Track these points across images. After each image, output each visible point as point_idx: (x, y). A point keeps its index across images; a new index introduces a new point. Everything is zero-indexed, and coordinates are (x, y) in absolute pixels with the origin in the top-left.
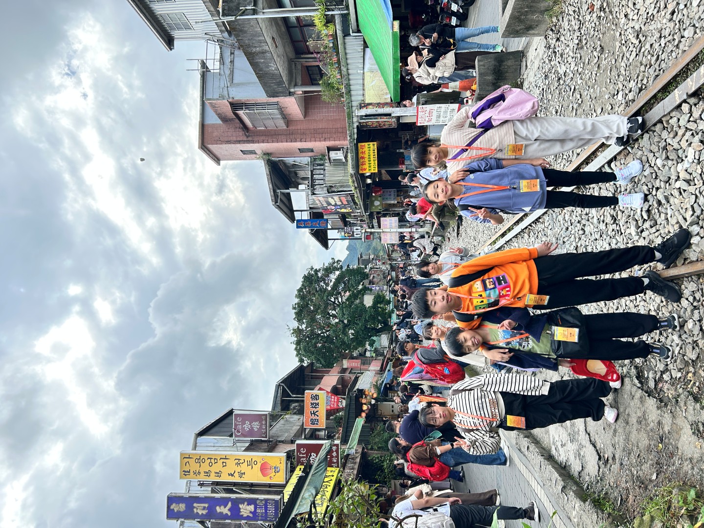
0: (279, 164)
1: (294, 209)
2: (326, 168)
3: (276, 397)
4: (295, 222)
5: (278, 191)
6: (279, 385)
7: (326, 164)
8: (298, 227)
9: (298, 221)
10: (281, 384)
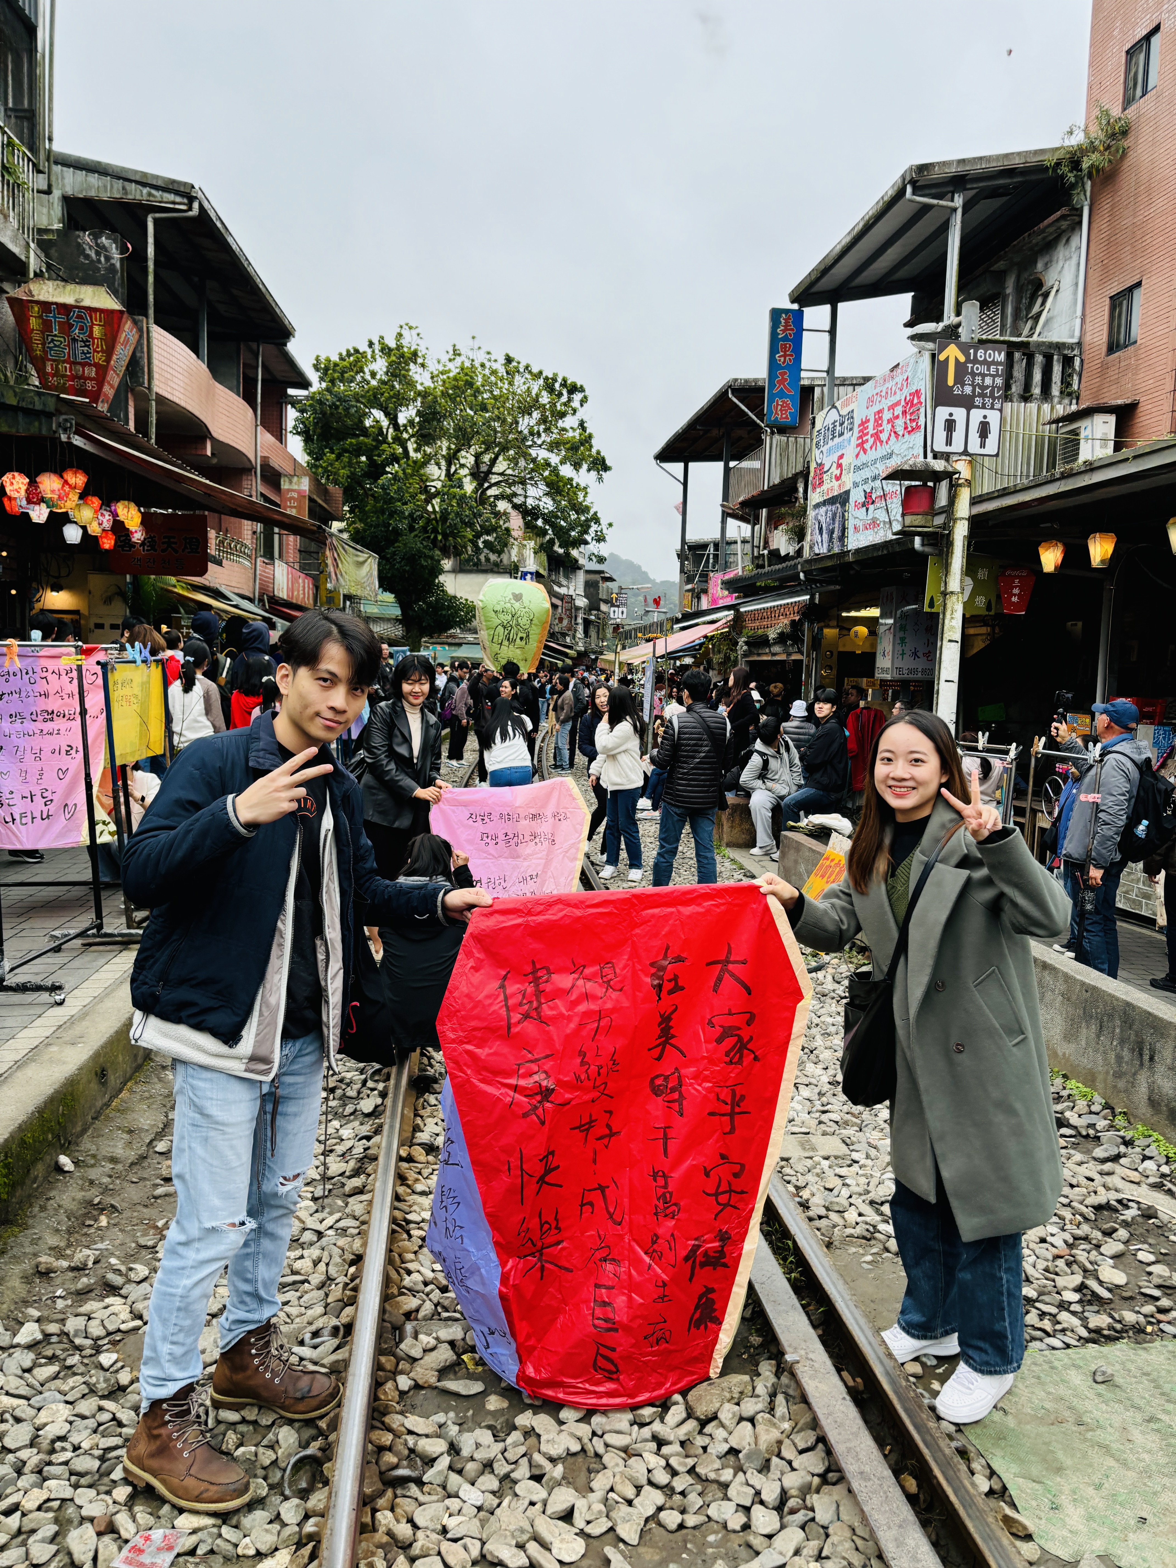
0: (1064, 211)
1: (841, 306)
2: (1033, 406)
3: (144, 181)
4: (795, 306)
5: (958, 201)
6: (191, 199)
7: (1046, 407)
8: (776, 314)
9: (799, 315)
10: (196, 205)
